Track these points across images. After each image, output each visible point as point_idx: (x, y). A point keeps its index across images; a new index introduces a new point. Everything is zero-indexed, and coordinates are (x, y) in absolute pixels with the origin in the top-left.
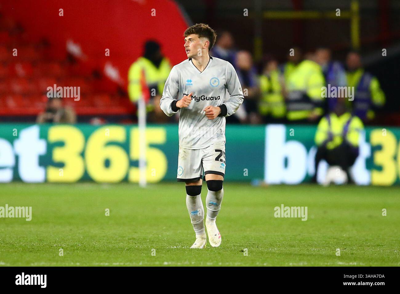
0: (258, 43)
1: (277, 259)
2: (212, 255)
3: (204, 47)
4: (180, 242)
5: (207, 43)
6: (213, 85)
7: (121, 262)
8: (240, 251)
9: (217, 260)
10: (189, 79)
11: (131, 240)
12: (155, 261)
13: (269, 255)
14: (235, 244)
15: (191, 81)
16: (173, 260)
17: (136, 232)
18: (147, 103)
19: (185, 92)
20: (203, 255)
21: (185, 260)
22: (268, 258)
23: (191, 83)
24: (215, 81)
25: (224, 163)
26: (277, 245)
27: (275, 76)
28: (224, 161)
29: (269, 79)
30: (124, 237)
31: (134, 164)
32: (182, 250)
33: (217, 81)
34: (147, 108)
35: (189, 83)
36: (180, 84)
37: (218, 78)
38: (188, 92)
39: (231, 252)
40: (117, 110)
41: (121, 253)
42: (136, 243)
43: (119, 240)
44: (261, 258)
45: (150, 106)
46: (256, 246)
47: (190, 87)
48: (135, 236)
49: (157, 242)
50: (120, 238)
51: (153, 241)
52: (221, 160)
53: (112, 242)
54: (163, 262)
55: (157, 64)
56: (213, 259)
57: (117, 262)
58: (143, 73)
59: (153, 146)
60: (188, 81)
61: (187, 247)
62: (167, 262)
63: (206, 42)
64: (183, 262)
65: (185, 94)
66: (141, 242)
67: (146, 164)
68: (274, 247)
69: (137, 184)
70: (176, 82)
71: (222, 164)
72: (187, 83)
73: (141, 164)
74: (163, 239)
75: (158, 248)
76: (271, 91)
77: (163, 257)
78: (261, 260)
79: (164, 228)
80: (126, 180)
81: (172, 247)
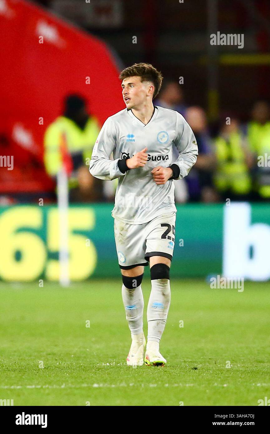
0: (213, 96)
1: (241, 378)
2: (156, 374)
3: (148, 94)
4: (114, 357)
5: (152, 88)
6: (160, 141)
7: (38, 384)
8: (193, 369)
9: (162, 381)
10: (131, 134)
11: (51, 356)
12: (83, 383)
13: (230, 373)
14: (185, 359)
15: (132, 136)
16: (105, 381)
17: (56, 346)
18: (69, 177)
19: (124, 151)
20: (145, 374)
21: (122, 381)
22: (228, 377)
23: (133, 139)
24: (164, 136)
25: (172, 241)
26: (240, 360)
27: (236, 140)
28: (173, 239)
29: (228, 144)
30: (41, 352)
31: (53, 256)
32: (116, 368)
33: (166, 135)
34: (70, 184)
35: (130, 139)
36: (118, 140)
37: (167, 132)
38: (128, 151)
39: (180, 370)
40: (31, 186)
41: (38, 373)
42: (56, 360)
43: (35, 356)
44: (220, 378)
45: (73, 180)
46: (214, 362)
47: (132, 144)
48: (56, 350)
49: (85, 357)
50: (36, 354)
51: (78, 357)
52: (169, 238)
53: (26, 359)
54: (93, 384)
55: (81, 124)
56: (158, 379)
57: (31, 385)
58: (64, 137)
59: (78, 232)
60: (129, 136)
61: (123, 364)
62: (98, 383)
63: (150, 88)
64: (118, 384)
65: (125, 153)
66: (63, 358)
67: (69, 256)
68: (236, 362)
69: (57, 283)
70: (112, 137)
71: (170, 243)
72: (128, 138)
73: (62, 256)
74: (92, 354)
75: (86, 366)
76: (230, 160)
77: (92, 377)
78: (219, 380)
79: (93, 339)
80: (43, 276)
81: (103, 364)
